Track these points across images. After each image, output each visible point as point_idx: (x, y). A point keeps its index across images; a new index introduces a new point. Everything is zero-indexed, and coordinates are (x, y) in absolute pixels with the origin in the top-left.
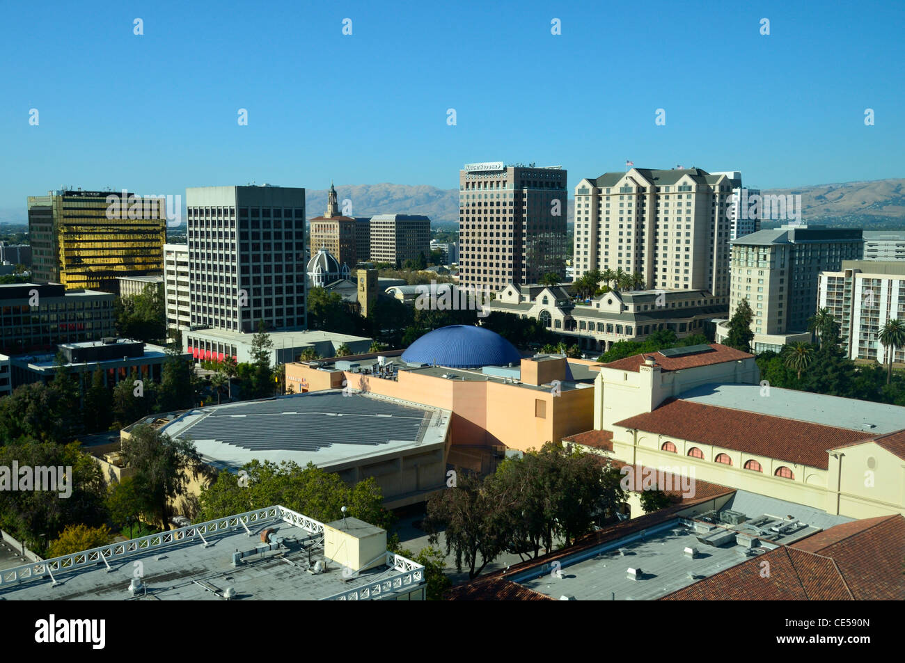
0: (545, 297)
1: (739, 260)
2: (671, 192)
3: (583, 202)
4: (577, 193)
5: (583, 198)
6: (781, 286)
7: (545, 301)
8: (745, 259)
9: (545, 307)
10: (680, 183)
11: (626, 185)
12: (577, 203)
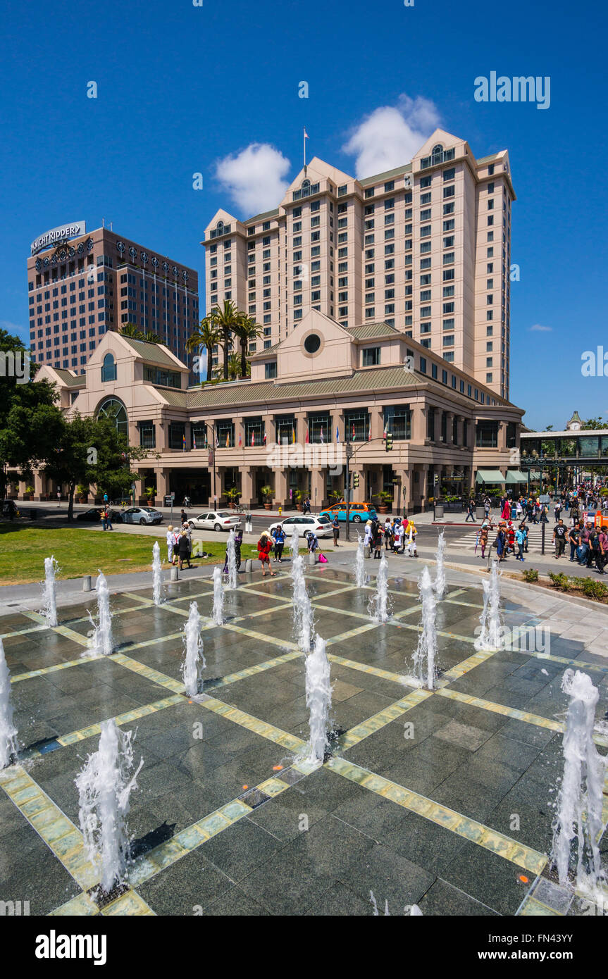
0: (109, 358)
3: (220, 252)
4: (208, 239)
5: (220, 245)
7: (109, 371)
9: (109, 388)
11: (307, 183)
12: (209, 258)
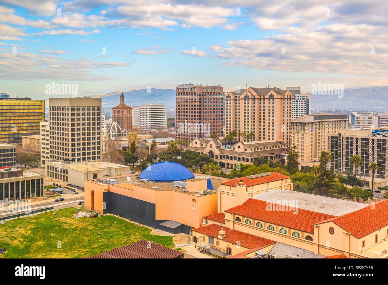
0: (211, 145)
1: (293, 129)
2: (266, 98)
3: (229, 102)
4: (226, 98)
5: (229, 100)
6: (311, 140)
7: (211, 147)
8: (296, 128)
9: (211, 149)
10: (269, 94)
11: (247, 95)
12: (226, 102)
